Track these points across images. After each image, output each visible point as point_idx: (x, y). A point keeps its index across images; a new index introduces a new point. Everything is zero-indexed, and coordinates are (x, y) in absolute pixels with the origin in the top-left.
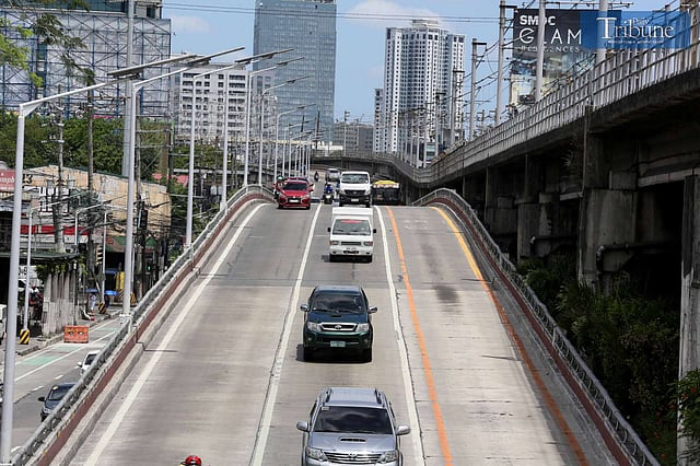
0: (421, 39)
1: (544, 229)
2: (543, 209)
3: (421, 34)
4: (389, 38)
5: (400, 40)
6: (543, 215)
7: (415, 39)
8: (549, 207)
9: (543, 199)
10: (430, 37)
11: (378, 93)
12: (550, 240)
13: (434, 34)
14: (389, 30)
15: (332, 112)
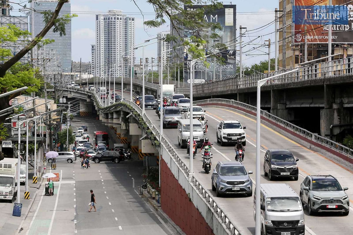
0: (113, 20)
1: (336, 121)
2: (335, 111)
3: (113, 17)
4: (97, 19)
5: (103, 21)
6: (336, 114)
7: (110, 19)
8: (339, 111)
9: (335, 106)
10: (118, 19)
11: (93, 47)
12: (340, 126)
13: (119, 17)
14: (97, 16)
15: (70, 57)
